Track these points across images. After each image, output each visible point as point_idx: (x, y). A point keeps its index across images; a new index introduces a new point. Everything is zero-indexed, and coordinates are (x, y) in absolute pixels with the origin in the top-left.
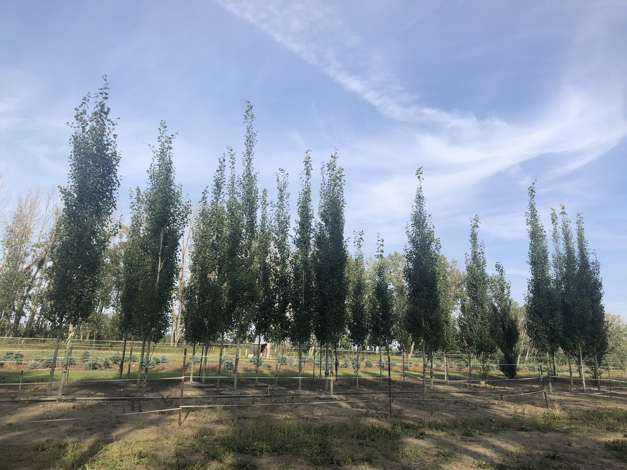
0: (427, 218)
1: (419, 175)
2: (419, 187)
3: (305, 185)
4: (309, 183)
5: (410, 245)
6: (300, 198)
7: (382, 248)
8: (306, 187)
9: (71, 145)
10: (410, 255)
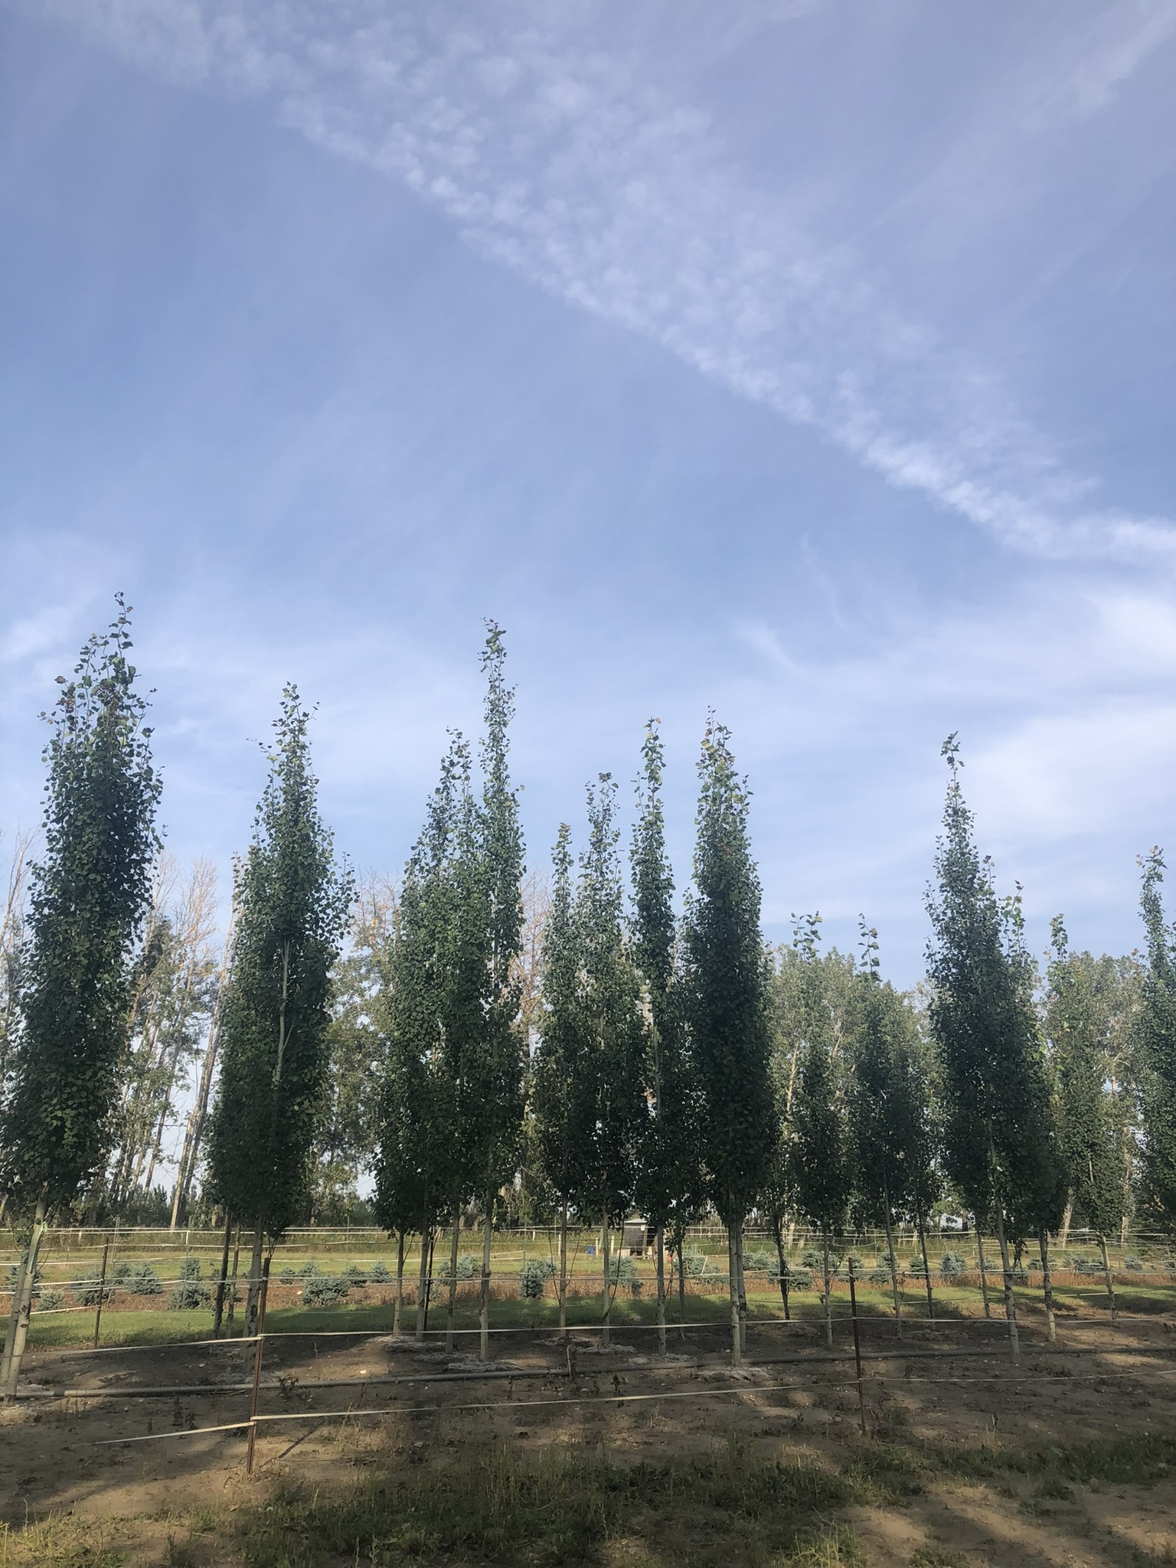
0: (981, 866)
1: (949, 754)
2: (953, 785)
3: (648, 806)
4: (658, 801)
5: (941, 943)
6: (636, 840)
7: (873, 953)
8: (651, 809)
9: (46, 763)
10: (944, 968)
